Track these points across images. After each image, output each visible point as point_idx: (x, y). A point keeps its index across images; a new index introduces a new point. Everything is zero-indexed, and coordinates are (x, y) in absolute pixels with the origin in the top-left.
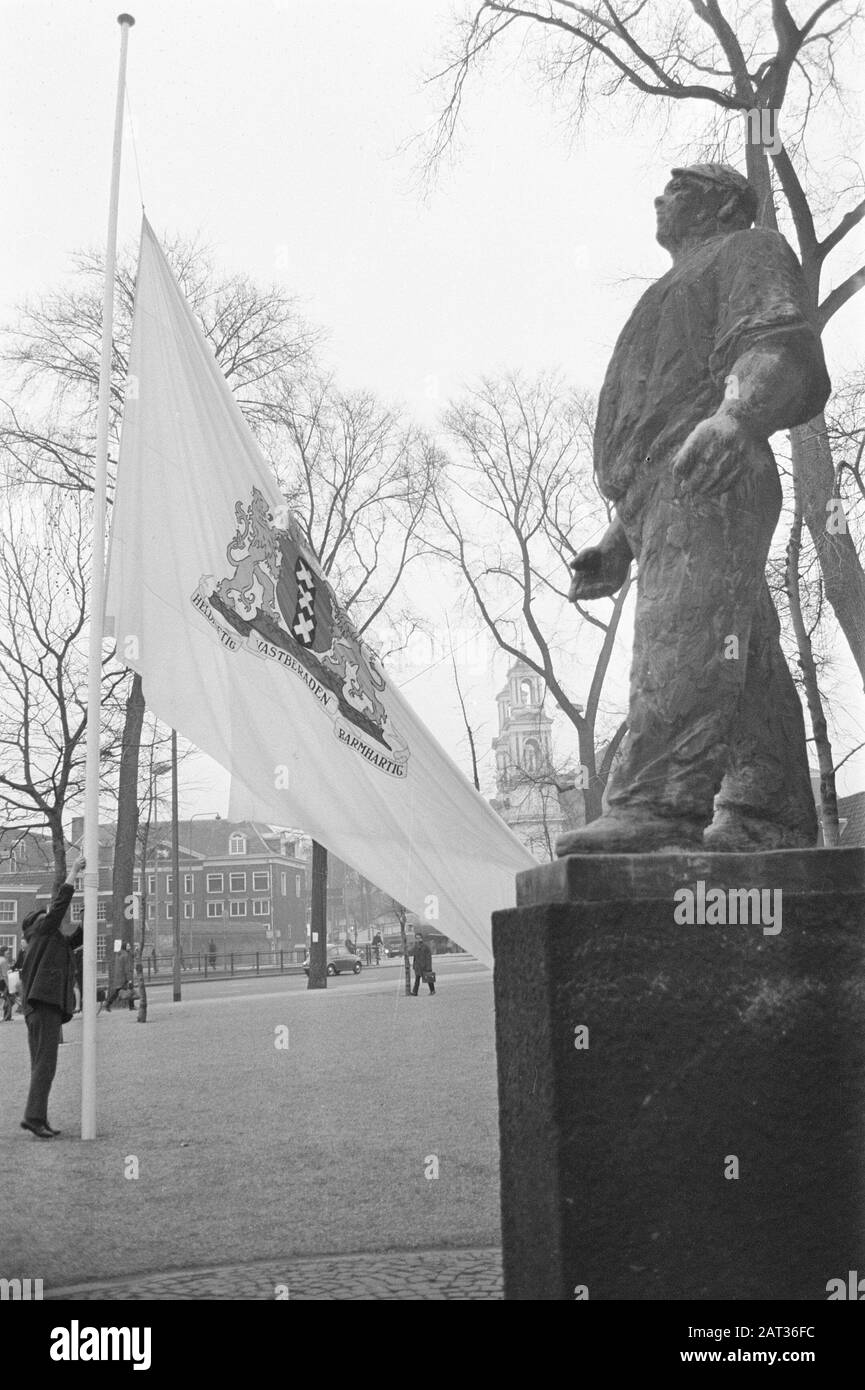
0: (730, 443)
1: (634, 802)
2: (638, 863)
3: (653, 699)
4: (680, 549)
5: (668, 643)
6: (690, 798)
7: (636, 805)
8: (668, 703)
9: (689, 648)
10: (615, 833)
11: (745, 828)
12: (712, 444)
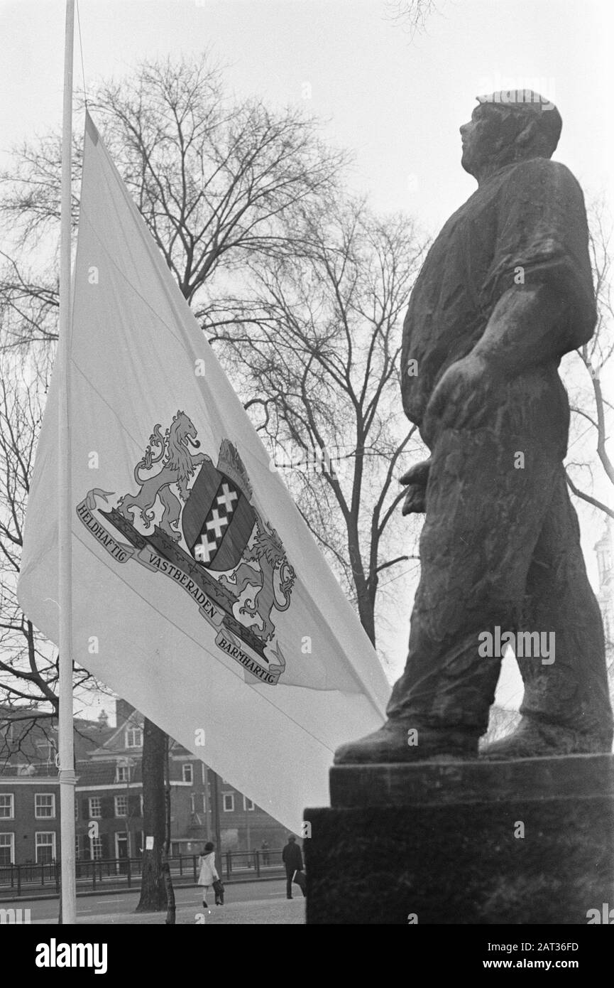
0: (476, 384)
1: (404, 715)
2: (394, 772)
3: (427, 618)
4: (455, 477)
5: (442, 566)
6: (458, 710)
7: (406, 718)
8: (438, 622)
9: (460, 569)
10: (383, 744)
11: (541, 734)
12: (459, 385)
